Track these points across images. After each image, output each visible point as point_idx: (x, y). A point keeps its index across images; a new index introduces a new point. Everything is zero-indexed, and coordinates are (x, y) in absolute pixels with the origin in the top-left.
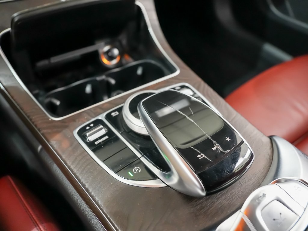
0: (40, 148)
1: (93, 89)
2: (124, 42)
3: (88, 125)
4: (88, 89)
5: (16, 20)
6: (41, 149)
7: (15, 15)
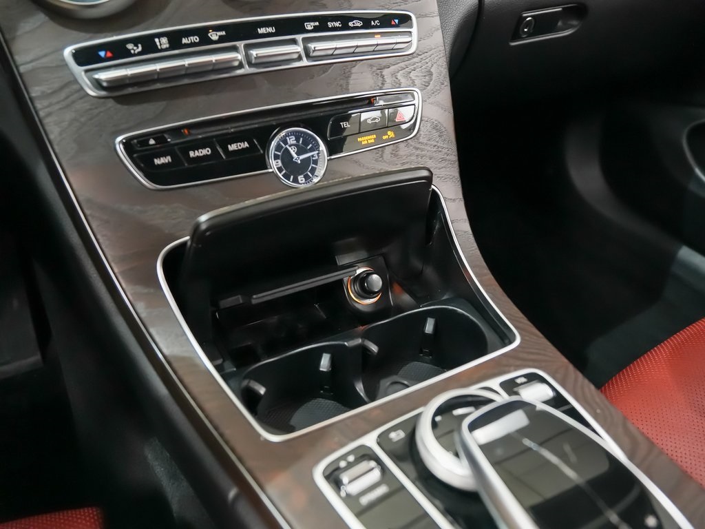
0: (232, 493)
1: (333, 362)
2: (394, 258)
3: (344, 457)
4: (325, 363)
5: (204, 227)
6: (236, 498)
7: (203, 218)
